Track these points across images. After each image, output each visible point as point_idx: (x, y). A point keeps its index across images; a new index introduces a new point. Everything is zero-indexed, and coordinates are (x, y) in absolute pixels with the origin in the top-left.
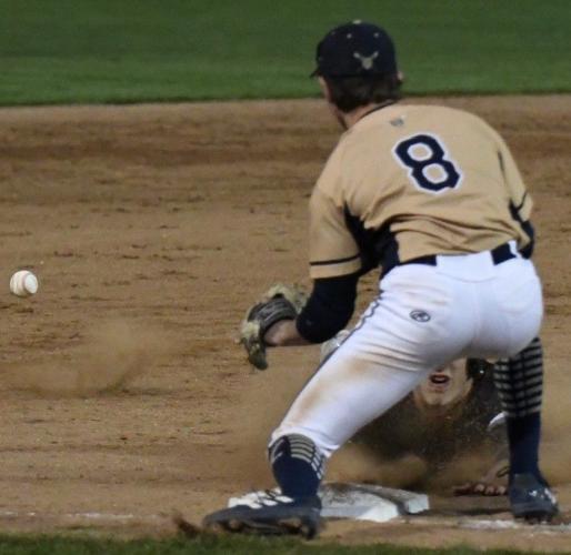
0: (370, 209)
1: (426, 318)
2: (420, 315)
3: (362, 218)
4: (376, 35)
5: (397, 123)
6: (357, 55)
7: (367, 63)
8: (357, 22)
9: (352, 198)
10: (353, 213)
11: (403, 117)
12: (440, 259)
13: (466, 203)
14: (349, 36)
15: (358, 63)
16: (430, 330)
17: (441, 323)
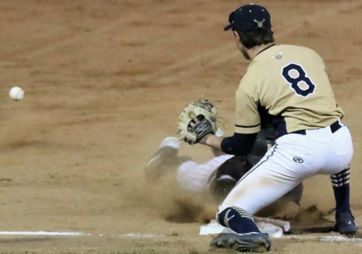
0: (273, 104)
1: (301, 161)
2: (298, 160)
3: (267, 108)
4: (263, 10)
5: (279, 57)
6: (255, 21)
7: (260, 25)
8: (252, 4)
9: (263, 99)
10: (262, 105)
11: (281, 54)
12: (307, 131)
13: (320, 101)
14: (250, 11)
15: (256, 24)
16: (303, 167)
17: (308, 164)
